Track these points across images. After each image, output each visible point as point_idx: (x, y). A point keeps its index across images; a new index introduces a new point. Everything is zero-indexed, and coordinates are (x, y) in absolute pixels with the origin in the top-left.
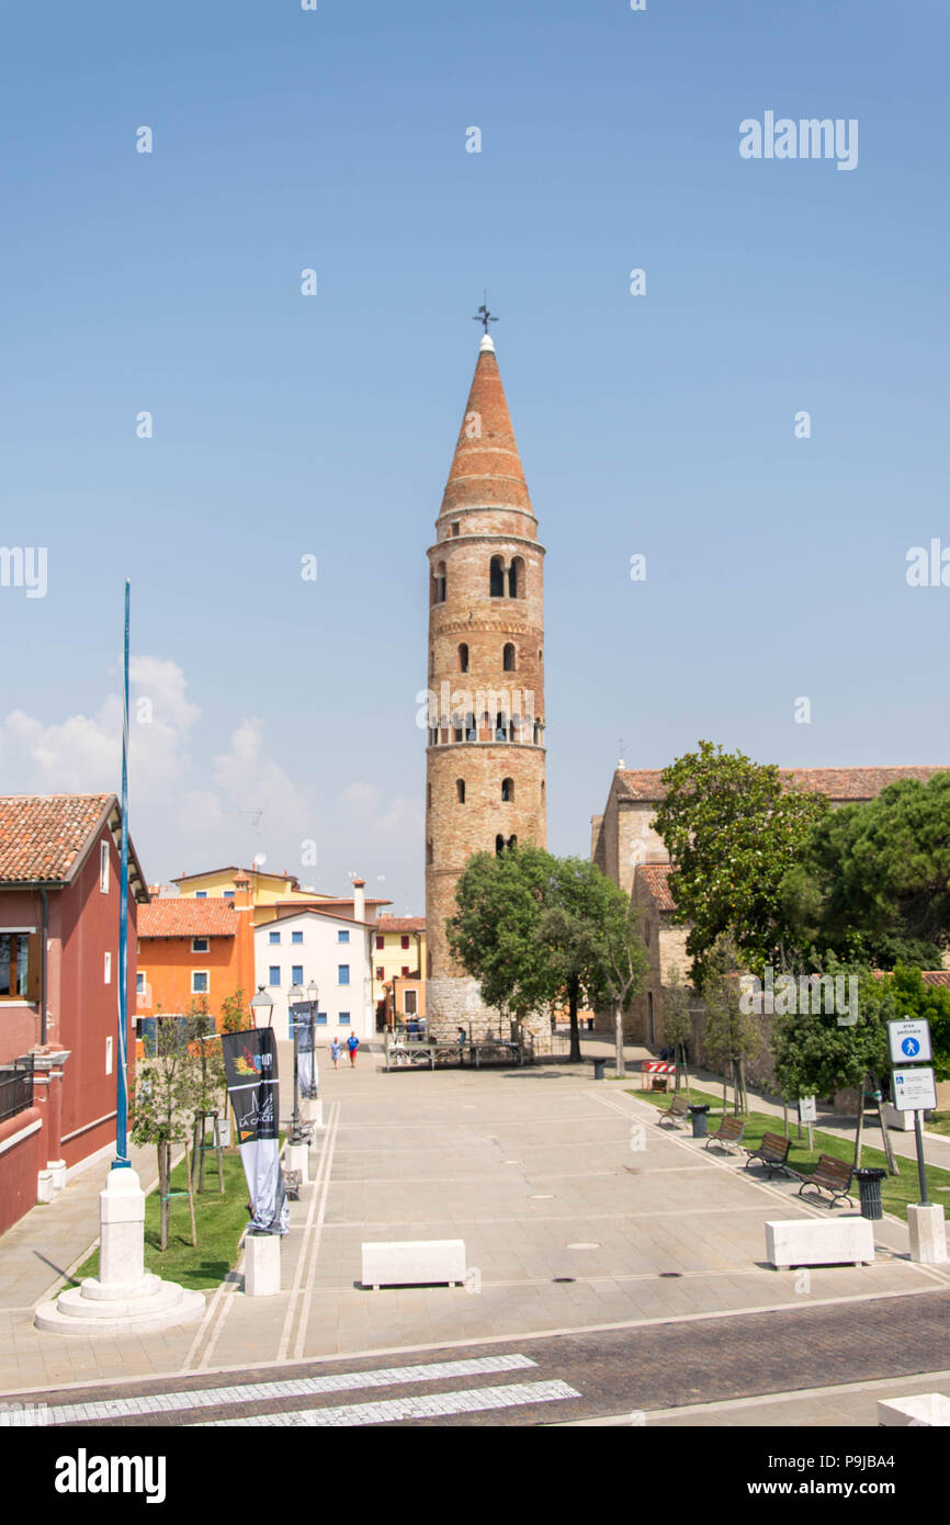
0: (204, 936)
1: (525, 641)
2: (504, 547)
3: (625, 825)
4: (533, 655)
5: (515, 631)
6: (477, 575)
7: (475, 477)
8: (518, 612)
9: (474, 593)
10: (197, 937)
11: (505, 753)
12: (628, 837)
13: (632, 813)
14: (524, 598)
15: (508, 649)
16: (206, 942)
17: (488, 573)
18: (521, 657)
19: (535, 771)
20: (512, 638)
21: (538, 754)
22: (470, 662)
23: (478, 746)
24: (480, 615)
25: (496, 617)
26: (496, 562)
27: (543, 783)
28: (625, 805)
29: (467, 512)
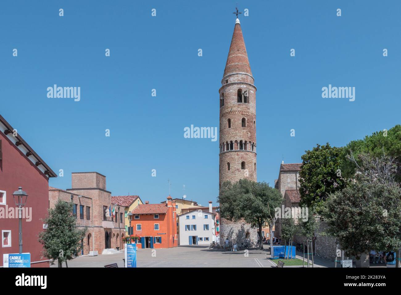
0: (157, 214)
1: (249, 117)
2: (242, 86)
3: (282, 178)
4: (252, 122)
5: (246, 114)
6: (233, 96)
7: (233, 64)
8: (247, 108)
9: (233, 101)
10: (155, 214)
11: (243, 153)
12: (283, 182)
13: (285, 175)
14: (249, 103)
15: (243, 120)
16: (158, 215)
17: (237, 95)
18: (248, 122)
19: (252, 160)
20: (245, 116)
21: (253, 154)
22: (231, 125)
23: (234, 151)
24: (234, 109)
25: (239, 109)
26: (240, 91)
27: (255, 163)
28: (282, 172)
29: (230, 76)
